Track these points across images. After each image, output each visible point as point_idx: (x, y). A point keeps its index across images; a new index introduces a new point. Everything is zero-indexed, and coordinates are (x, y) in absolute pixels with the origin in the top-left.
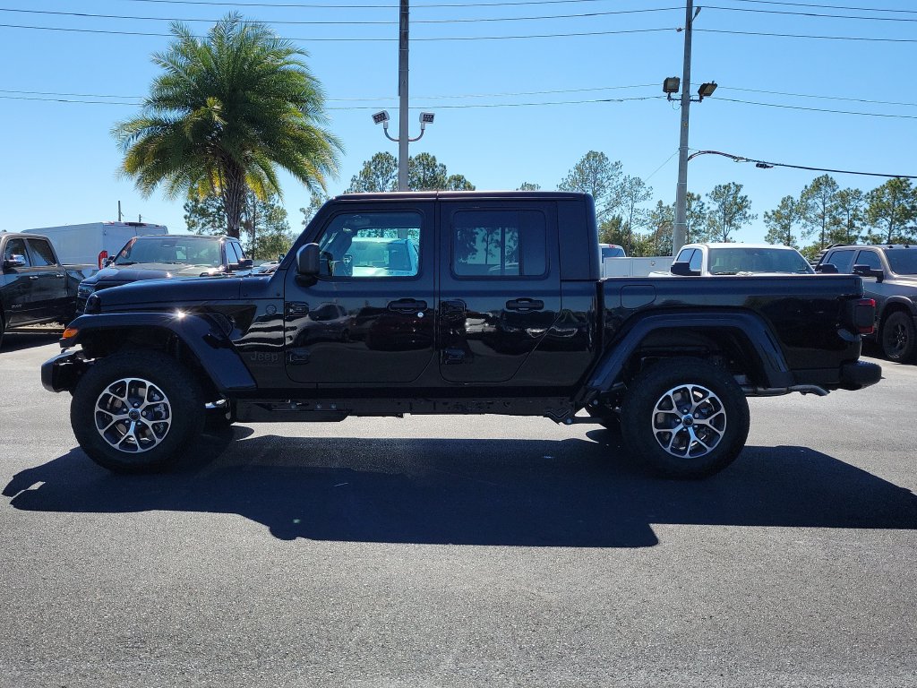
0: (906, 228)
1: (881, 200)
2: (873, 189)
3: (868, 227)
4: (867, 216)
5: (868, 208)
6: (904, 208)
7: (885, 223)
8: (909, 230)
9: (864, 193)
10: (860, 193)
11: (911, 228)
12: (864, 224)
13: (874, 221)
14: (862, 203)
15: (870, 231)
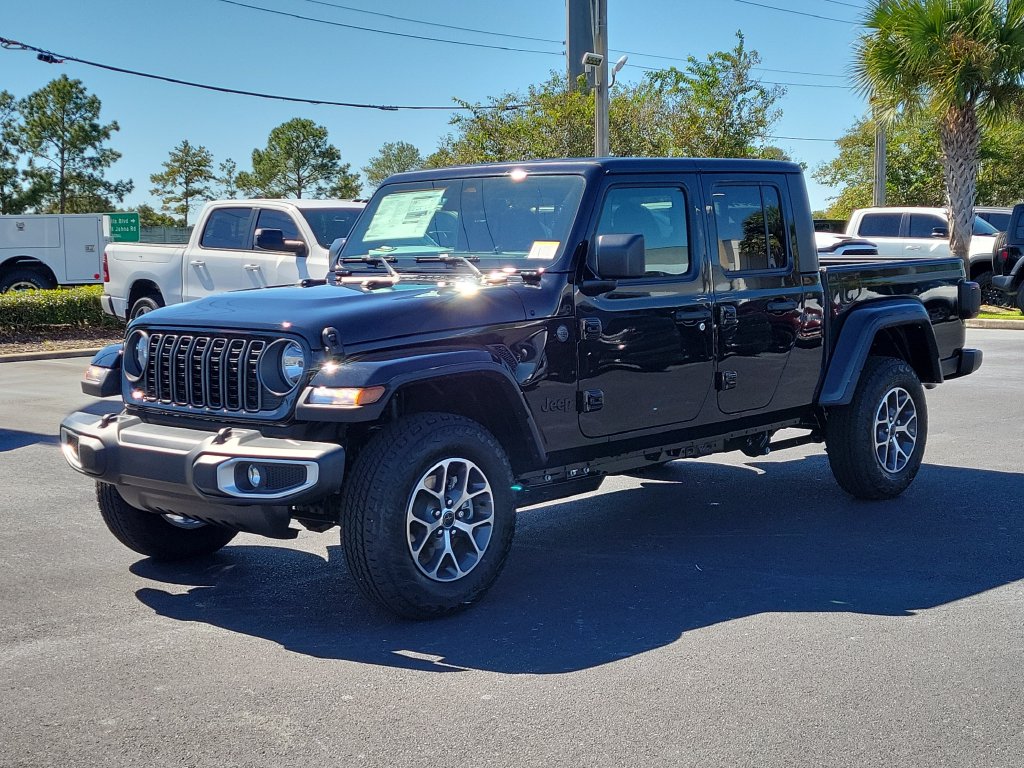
0: (83, 159)
1: (44, 113)
2: (31, 93)
3: (29, 155)
4: (24, 137)
5: (23, 124)
6: (82, 128)
7: (52, 149)
8: (87, 162)
9: (18, 99)
10: (11, 98)
11: (91, 159)
12: (22, 151)
13: (36, 147)
14: (16, 114)
15: (30, 162)
